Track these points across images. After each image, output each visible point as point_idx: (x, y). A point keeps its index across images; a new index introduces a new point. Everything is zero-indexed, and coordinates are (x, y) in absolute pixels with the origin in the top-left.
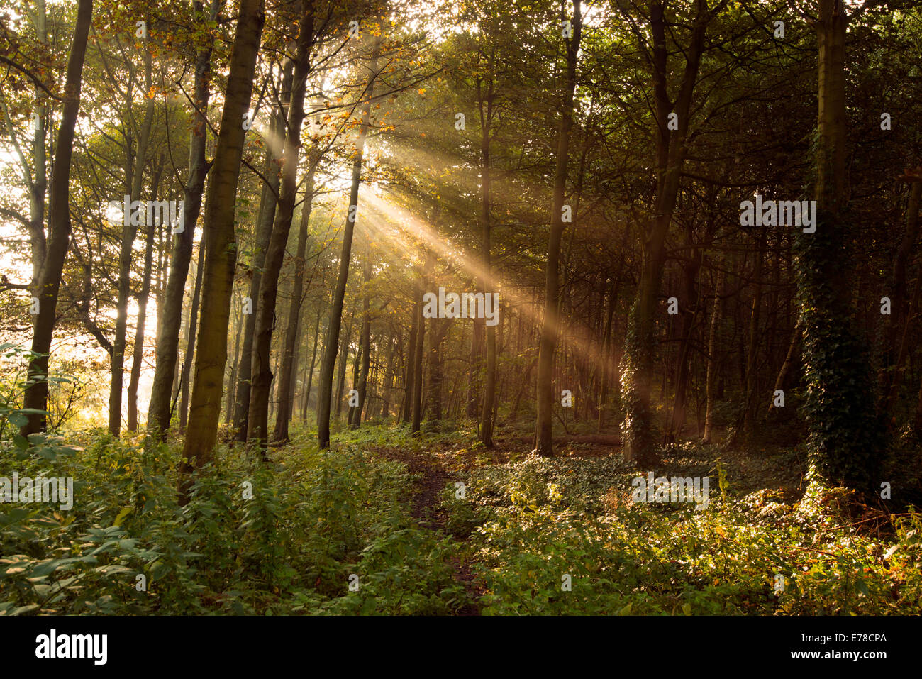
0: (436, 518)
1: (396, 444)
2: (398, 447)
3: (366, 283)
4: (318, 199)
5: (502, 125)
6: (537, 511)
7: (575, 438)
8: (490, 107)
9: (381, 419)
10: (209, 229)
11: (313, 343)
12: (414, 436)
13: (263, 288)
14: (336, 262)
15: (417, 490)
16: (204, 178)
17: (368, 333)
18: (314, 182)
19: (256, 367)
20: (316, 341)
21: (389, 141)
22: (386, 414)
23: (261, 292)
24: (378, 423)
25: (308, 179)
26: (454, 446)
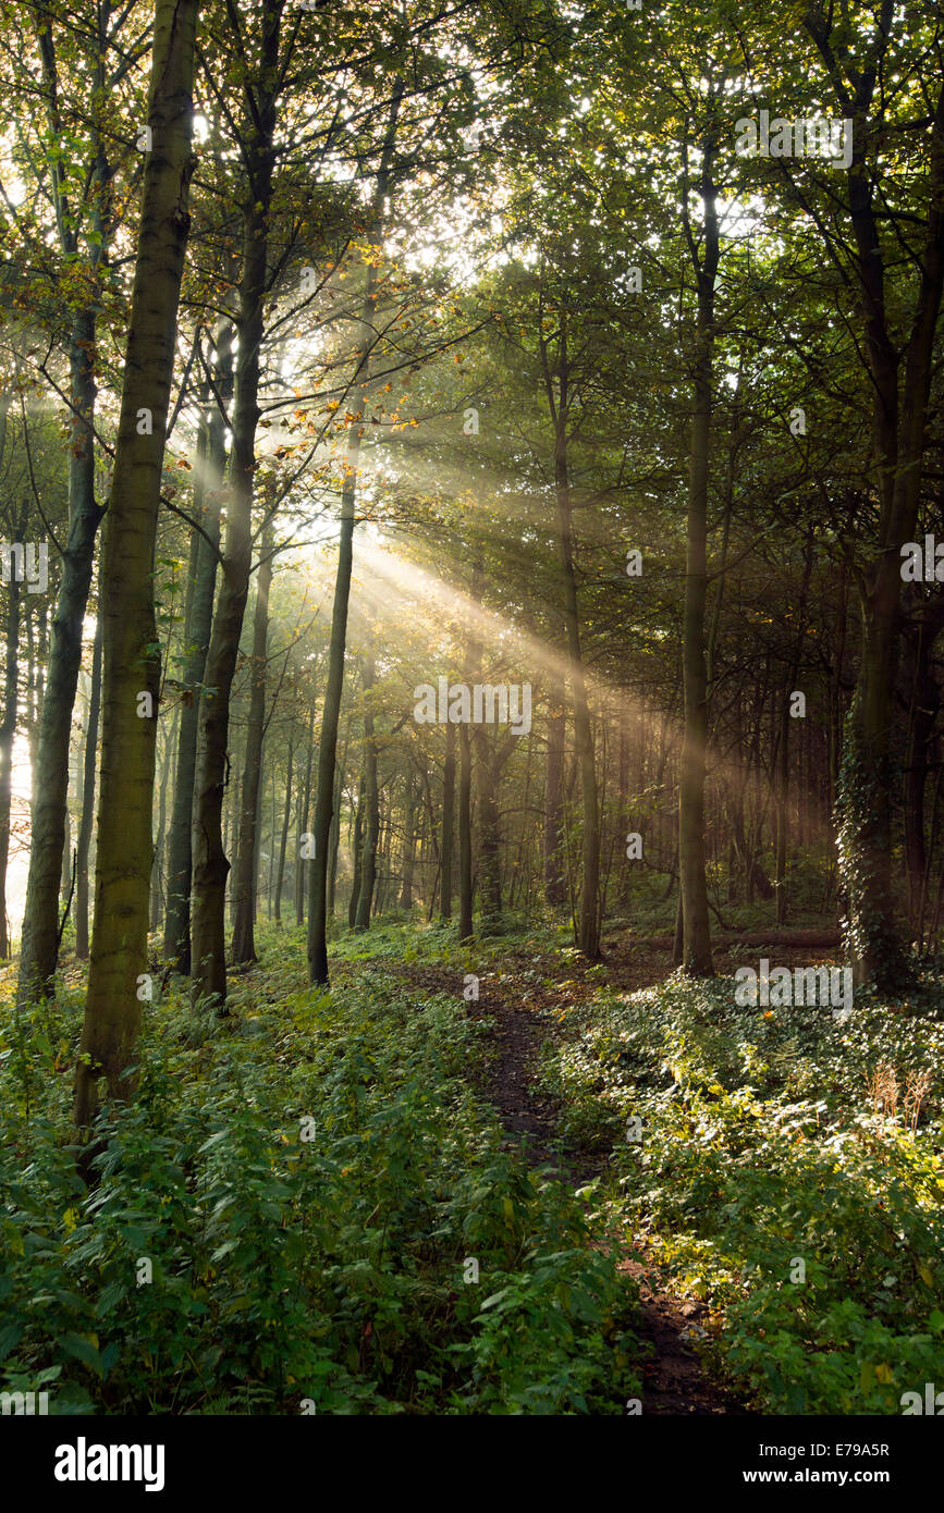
0: (537, 1112)
1: (435, 959)
2: (439, 964)
3: (367, 692)
4: (281, 558)
5: (586, 414)
6: (726, 1099)
7: (741, 936)
8: (565, 386)
9: (401, 911)
10: (106, 617)
11: (283, 791)
12: (463, 944)
13: (204, 715)
14: (315, 660)
15: (490, 1054)
16: (93, 534)
17: (374, 772)
18: (274, 530)
19: (200, 850)
20: (289, 789)
21: (395, 452)
22: (408, 903)
23: (201, 721)
24: (397, 919)
25: (266, 526)
26: (535, 960)
